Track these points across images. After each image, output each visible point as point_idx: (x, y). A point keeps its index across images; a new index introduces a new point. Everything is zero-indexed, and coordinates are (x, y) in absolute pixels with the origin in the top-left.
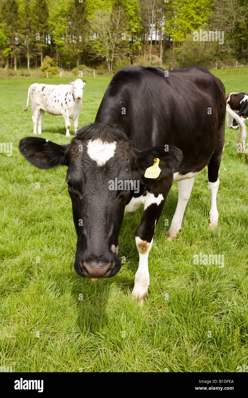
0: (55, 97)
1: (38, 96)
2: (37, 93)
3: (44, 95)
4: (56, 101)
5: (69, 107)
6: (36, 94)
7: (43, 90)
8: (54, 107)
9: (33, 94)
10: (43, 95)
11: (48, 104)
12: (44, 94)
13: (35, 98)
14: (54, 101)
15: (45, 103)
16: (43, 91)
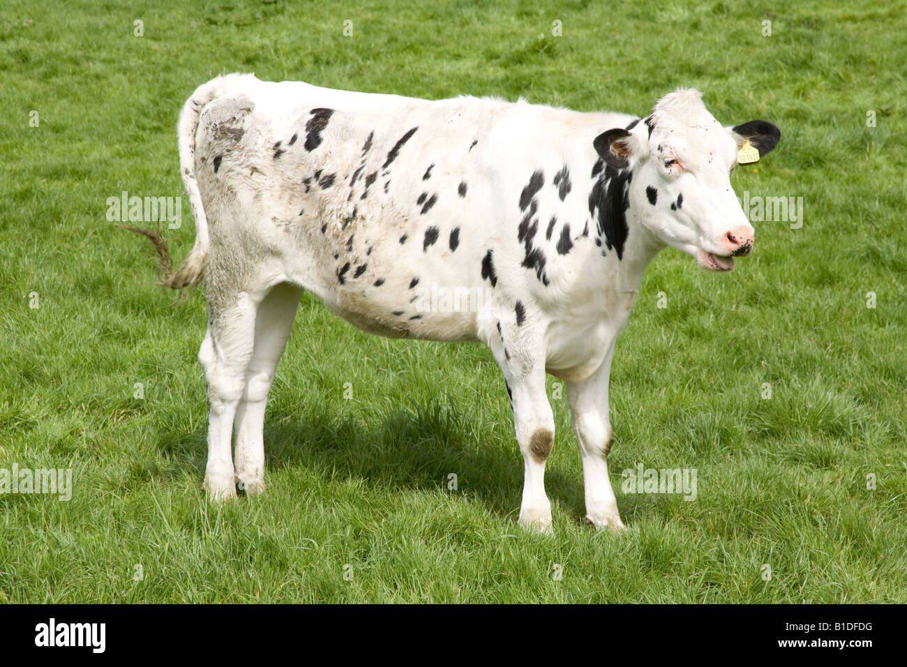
0: (426, 202)
1: (270, 181)
2: (263, 158)
3: (329, 181)
4: (431, 236)
5: (552, 292)
6: (254, 170)
7: (312, 142)
8: (414, 283)
9: (226, 163)
10: (314, 184)
11: (363, 259)
12: (327, 171)
13: (244, 196)
14: (420, 237)
15: (335, 247)
16: (319, 151)
